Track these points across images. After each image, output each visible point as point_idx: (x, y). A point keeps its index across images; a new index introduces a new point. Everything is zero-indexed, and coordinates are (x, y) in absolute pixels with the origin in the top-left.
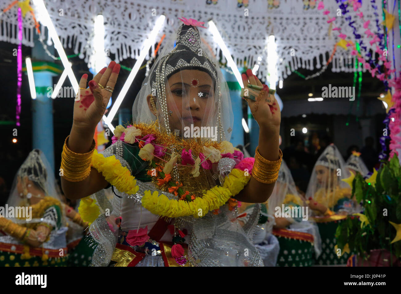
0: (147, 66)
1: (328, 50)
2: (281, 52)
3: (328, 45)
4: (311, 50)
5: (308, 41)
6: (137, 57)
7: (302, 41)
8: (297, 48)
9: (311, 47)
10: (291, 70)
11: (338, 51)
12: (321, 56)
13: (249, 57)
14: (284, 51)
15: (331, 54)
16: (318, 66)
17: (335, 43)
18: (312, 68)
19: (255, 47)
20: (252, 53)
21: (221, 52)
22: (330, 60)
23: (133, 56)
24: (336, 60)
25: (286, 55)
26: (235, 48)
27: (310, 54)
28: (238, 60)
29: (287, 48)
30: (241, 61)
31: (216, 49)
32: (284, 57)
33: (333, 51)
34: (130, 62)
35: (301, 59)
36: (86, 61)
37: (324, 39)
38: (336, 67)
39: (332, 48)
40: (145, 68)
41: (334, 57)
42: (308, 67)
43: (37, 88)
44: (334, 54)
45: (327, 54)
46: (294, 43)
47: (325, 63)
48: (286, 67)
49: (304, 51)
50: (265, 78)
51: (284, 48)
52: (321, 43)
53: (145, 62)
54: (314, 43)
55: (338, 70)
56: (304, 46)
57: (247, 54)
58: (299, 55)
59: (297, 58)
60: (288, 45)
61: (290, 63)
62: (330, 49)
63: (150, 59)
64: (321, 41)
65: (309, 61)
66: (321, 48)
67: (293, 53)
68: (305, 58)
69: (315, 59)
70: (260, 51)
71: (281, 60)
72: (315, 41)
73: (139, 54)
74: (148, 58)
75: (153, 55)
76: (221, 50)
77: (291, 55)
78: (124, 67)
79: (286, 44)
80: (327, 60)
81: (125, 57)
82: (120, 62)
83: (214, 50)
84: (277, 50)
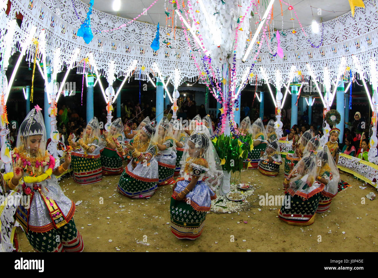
0: (129, 79)
3: (197, 74)
4: (192, 75)
5: (191, 71)
6: (125, 76)
7: (188, 71)
12: (195, 77)
14: (181, 74)
16: (194, 81)
17: (200, 73)
18: (191, 82)
19: (171, 72)
20: (169, 74)
22: (198, 79)
23: (124, 75)
24: (200, 79)
25: (182, 76)
26: (163, 72)
28: (164, 77)
34: (123, 78)
35: (187, 78)
36: (106, 78)
38: (200, 82)
43: (88, 83)
44: (200, 77)
45: (197, 77)
46: (185, 72)
47: (196, 80)
48: (182, 81)
49: (189, 75)
53: (128, 77)
54: (193, 72)
56: (189, 73)
58: (187, 76)
60: (183, 72)
61: (183, 79)
62: (198, 75)
64: (195, 72)
65: (190, 79)
66: (195, 75)
67: (185, 75)
68: (189, 77)
69: (193, 78)
70: (173, 74)
71: (180, 78)
74: (129, 76)
75: (132, 75)
76: (157, 73)
77: (184, 76)
78: (120, 80)
79: (182, 72)
80: (197, 79)
81: (121, 76)
82: (119, 78)
83: (155, 73)
84: (179, 74)
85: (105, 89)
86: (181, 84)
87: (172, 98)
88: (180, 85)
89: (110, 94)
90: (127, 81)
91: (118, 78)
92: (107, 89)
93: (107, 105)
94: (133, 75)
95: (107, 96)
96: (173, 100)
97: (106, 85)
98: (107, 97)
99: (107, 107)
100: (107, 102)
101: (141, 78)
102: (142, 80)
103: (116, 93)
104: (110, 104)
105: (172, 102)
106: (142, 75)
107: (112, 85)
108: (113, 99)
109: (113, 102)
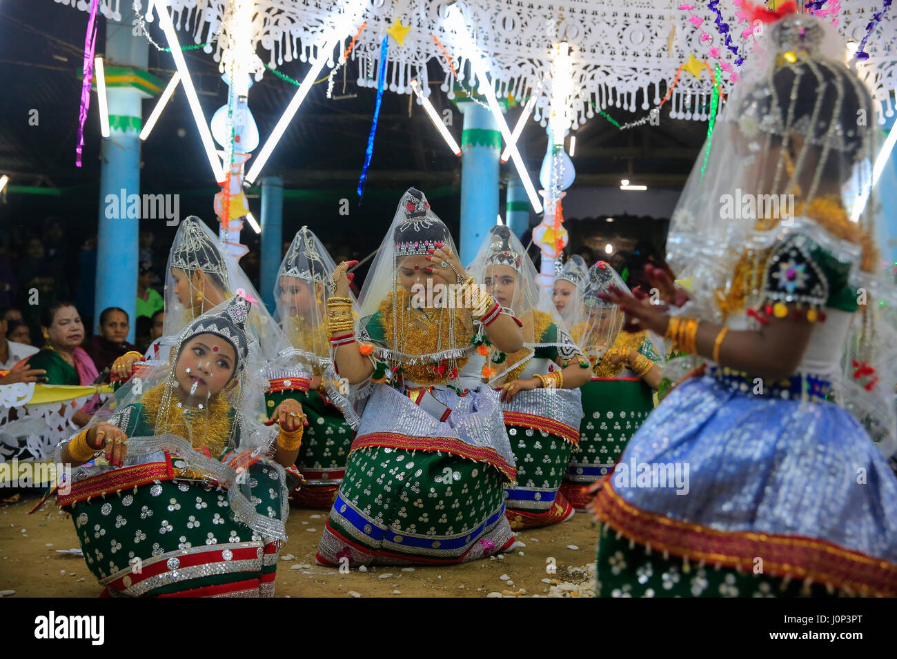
0: (330, 78)
1: (666, 78)
2: (578, 75)
3: (665, 69)
4: (635, 75)
5: (630, 57)
6: (312, 60)
7: (618, 56)
8: (608, 70)
9: (635, 69)
10: (594, 110)
11: (683, 80)
12: (651, 87)
13: (519, 79)
14: (585, 72)
15: (669, 84)
16: (645, 106)
17: (679, 66)
18: (633, 109)
19: (531, 61)
20: (525, 71)
21: (467, 63)
22: (667, 97)
23: (303, 58)
24: (678, 95)
25: (588, 82)
26: (494, 59)
27: (632, 81)
28: (498, 82)
29: (589, 69)
30: (504, 84)
31: (460, 59)
32: (583, 84)
33: (674, 79)
34: (298, 69)
35: (614, 90)
36: (216, 58)
37: (659, 56)
38: (677, 110)
39: (672, 73)
40: (326, 83)
41: (675, 91)
42: (626, 107)
44: (676, 86)
45: (663, 83)
46: (602, 60)
47: (657, 101)
48: (586, 104)
49: (621, 77)
50: (547, 120)
51: (585, 68)
52: (653, 63)
53: (326, 71)
54: (641, 63)
55: (681, 116)
56: (621, 66)
57: (516, 72)
58: (611, 82)
59: (607, 88)
60: (593, 63)
61: (593, 95)
62: (669, 74)
63: (335, 67)
64: (654, 59)
65: (629, 95)
66: (653, 73)
67: (601, 79)
68: (622, 89)
69: (640, 92)
70: (540, 69)
71: (578, 90)
72: (642, 58)
73: (315, 56)
74: (331, 64)
75: (342, 60)
76: (467, 62)
77: (598, 81)
78: (286, 78)
79: (589, 59)
80: (662, 95)
81: (288, 58)
82: (279, 68)
83: (455, 60)
84: (572, 69)
85: (209, 112)
86: (583, 120)
87: (538, 186)
88: (575, 127)
89: (237, 139)
90: (320, 88)
91: (272, 66)
92: (221, 114)
93: (217, 188)
94: (349, 60)
95: (219, 148)
96: (541, 199)
97: (215, 94)
98: (220, 152)
99: (218, 199)
100: (220, 177)
101: (389, 81)
102: (393, 88)
103: (263, 138)
104: (235, 188)
105: (538, 208)
106: (391, 64)
107: (246, 94)
108: (248, 165)
109: (252, 176)
